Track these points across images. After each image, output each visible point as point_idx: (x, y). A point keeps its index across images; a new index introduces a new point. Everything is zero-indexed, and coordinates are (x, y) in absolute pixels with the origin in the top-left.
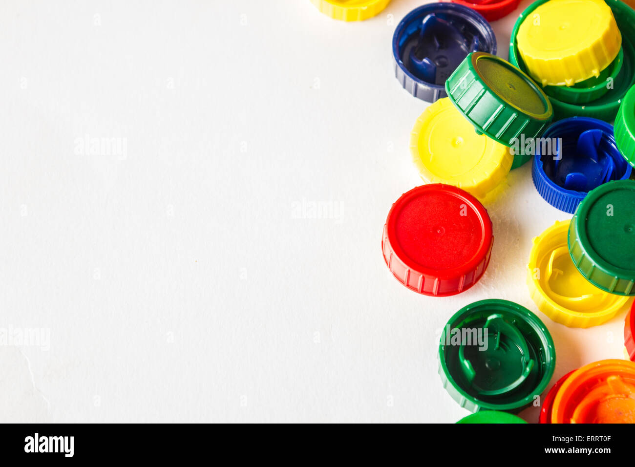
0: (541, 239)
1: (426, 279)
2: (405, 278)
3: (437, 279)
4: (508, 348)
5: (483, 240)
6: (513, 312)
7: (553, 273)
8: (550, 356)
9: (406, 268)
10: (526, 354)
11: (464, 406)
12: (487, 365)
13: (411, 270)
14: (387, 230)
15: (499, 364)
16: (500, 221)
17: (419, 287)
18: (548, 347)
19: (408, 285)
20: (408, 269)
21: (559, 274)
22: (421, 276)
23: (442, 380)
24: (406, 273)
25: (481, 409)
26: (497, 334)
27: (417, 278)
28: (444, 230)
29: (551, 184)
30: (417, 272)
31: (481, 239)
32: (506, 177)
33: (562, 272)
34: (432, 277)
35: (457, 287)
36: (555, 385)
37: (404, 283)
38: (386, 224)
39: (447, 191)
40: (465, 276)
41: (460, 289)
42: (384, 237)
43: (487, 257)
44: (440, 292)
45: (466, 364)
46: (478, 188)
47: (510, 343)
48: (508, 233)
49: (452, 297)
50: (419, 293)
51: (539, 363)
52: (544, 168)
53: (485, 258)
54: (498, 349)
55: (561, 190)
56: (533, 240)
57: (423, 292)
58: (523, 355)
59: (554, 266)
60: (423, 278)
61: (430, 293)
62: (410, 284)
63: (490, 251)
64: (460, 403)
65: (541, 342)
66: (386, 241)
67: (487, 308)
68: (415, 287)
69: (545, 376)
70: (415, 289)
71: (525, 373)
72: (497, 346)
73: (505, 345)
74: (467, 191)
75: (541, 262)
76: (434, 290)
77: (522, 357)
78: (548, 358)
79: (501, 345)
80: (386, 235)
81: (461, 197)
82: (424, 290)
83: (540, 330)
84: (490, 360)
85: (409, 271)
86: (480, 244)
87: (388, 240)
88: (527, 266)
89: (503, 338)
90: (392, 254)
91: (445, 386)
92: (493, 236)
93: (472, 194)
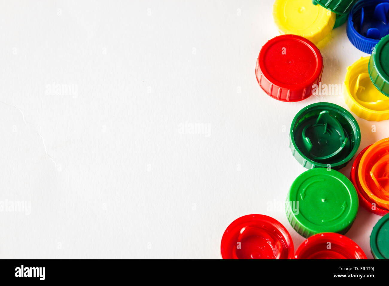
0: (352, 68)
1: (283, 90)
2: (269, 91)
3: (289, 90)
4: (331, 132)
5: (317, 68)
6: (335, 110)
7: (359, 89)
8: (357, 136)
9: (271, 84)
10: (343, 136)
11: (305, 166)
12: (319, 143)
13: (274, 85)
14: (259, 61)
15: (326, 142)
16: (327, 59)
17: (278, 96)
18: (356, 131)
19: (271, 95)
20: (272, 84)
21: (362, 90)
22: (280, 88)
23: (292, 151)
24: (270, 87)
25: (316, 167)
26: (325, 124)
27: (277, 90)
28: (294, 62)
29: (359, 35)
30: (277, 86)
31: (316, 67)
32: (331, 31)
33: (364, 88)
34: (286, 89)
35: (301, 95)
36: (360, 153)
37: (269, 94)
38: (258, 58)
39: (296, 39)
40: (306, 88)
41: (303, 97)
42: (257, 65)
43: (320, 77)
44: (291, 99)
45: (307, 140)
46: (314, 38)
47: (332, 129)
48: (332, 66)
49: (298, 103)
50: (278, 100)
51: (350, 142)
52: (354, 25)
53: (319, 78)
54: (326, 133)
55: (364, 39)
56: (347, 68)
57: (280, 99)
58: (341, 137)
59: (360, 85)
60: (281, 89)
61: (284, 100)
62: (273, 94)
63: (321, 74)
64: (303, 165)
65: (352, 128)
66: (258, 68)
67: (319, 108)
68: (276, 96)
69: (354, 148)
70: (275, 98)
71: (342, 146)
72: (325, 131)
73: (330, 131)
74: (308, 39)
75: (352, 82)
76: (287, 98)
77: (340, 138)
78: (356, 137)
79: (327, 130)
80: (258, 65)
81: (304, 42)
82: (281, 98)
83: (351, 121)
84: (320, 140)
85: (272, 85)
86: (315, 70)
87: (259, 67)
88: (344, 83)
89: (329, 126)
90: (262, 76)
91: (294, 155)
92: (323, 65)
93: (311, 40)
